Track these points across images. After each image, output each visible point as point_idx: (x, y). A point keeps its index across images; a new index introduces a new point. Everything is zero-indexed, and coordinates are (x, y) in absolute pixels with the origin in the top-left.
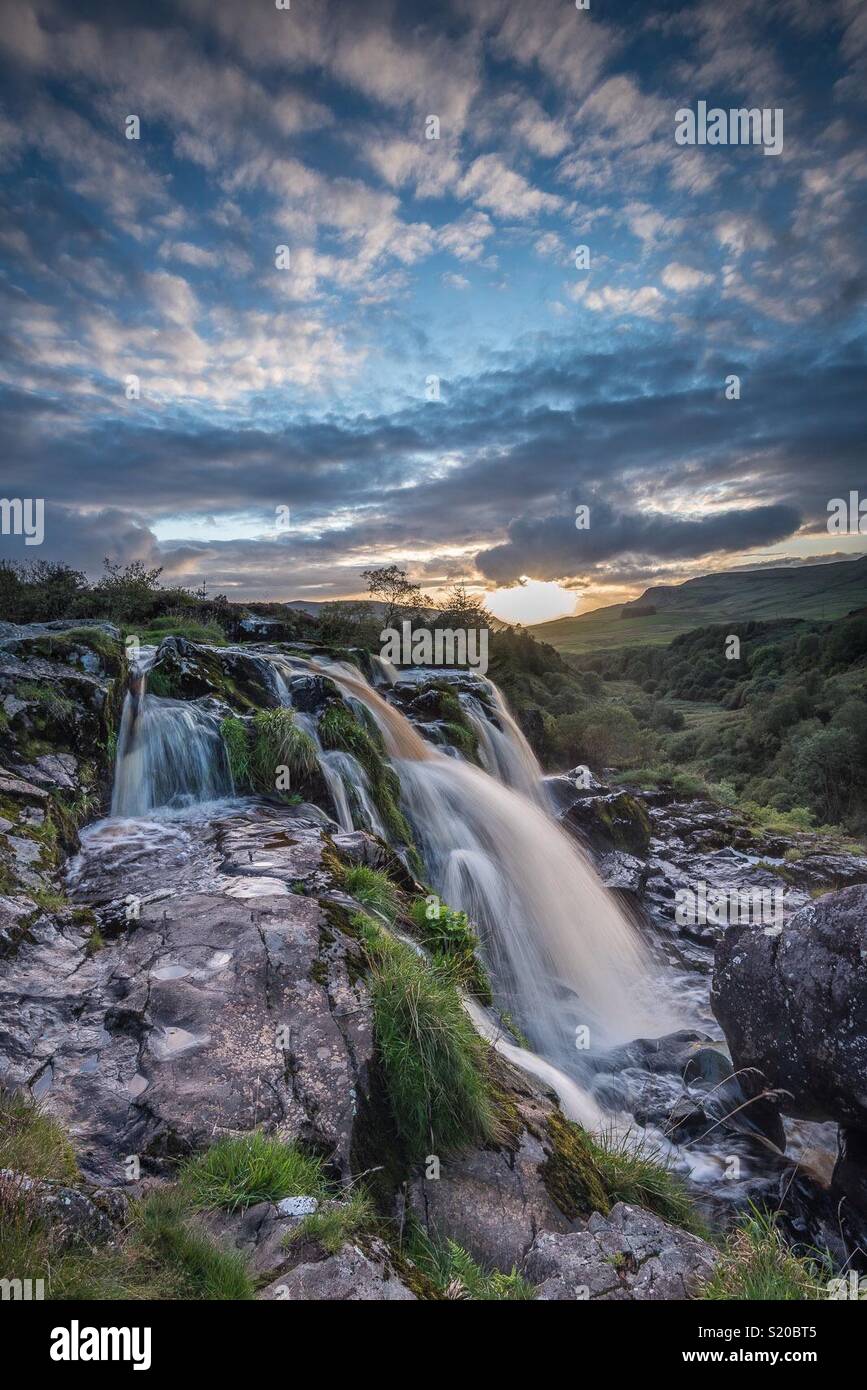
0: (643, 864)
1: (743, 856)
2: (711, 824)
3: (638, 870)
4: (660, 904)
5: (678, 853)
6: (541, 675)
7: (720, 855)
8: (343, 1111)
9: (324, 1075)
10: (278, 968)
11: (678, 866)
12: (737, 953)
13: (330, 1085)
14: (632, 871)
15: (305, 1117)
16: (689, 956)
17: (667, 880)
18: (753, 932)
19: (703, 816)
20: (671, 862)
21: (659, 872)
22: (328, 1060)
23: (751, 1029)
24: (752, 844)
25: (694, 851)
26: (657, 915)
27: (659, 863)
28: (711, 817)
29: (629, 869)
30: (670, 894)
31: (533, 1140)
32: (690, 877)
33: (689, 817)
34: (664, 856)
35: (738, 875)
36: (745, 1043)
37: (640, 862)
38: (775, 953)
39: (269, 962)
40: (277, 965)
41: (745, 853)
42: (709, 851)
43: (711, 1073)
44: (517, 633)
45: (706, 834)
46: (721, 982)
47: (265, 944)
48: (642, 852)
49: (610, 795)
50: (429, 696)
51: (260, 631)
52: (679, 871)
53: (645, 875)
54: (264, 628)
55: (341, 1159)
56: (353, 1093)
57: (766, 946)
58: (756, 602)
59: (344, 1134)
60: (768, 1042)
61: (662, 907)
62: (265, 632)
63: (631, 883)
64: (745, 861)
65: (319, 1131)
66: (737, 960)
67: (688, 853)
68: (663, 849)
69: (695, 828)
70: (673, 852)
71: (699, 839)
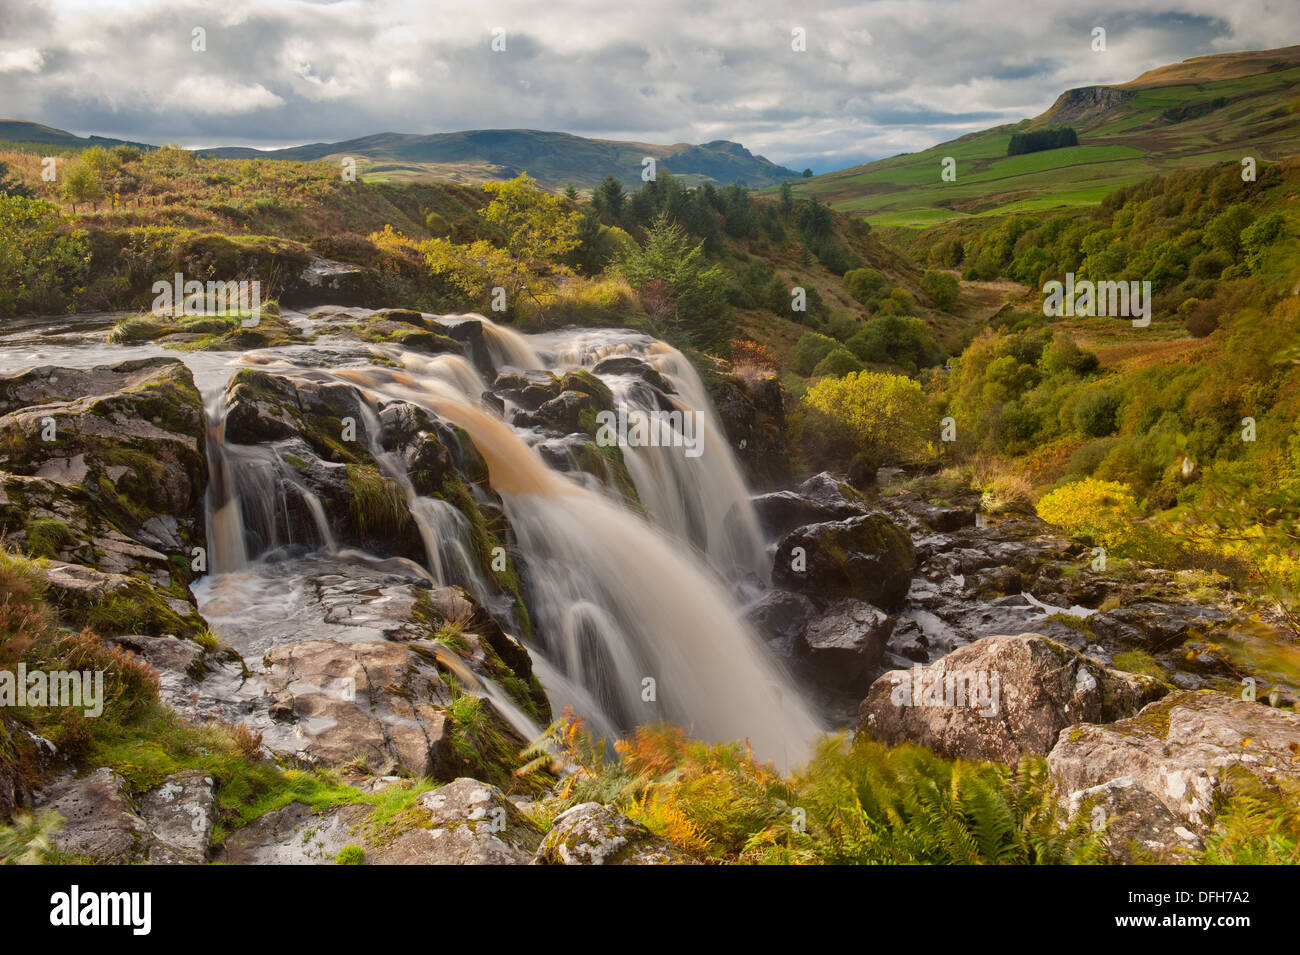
0: (885, 618)
1: (1039, 604)
2: (1011, 559)
3: (874, 626)
5: (950, 601)
7: (1008, 602)
11: (945, 618)
14: (864, 627)
17: (922, 639)
19: (1006, 546)
20: (937, 614)
21: (913, 628)
24: (1057, 588)
25: (973, 598)
27: (920, 615)
28: (1017, 547)
29: (860, 624)
32: (957, 634)
33: (983, 548)
34: (929, 605)
37: (880, 615)
39: (371, 685)
41: (1043, 600)
42: (994, 597)
45: (998, 572)
47: (367, 674)
48: (890, 600)
49: (850, 520)
52: (944, 625)
62: (337, 287)
64: (1042, 610)
67: (963, 600)
68: (930, 595)
69: (986, 564)
70: (946, 598)
71: (983, 580)
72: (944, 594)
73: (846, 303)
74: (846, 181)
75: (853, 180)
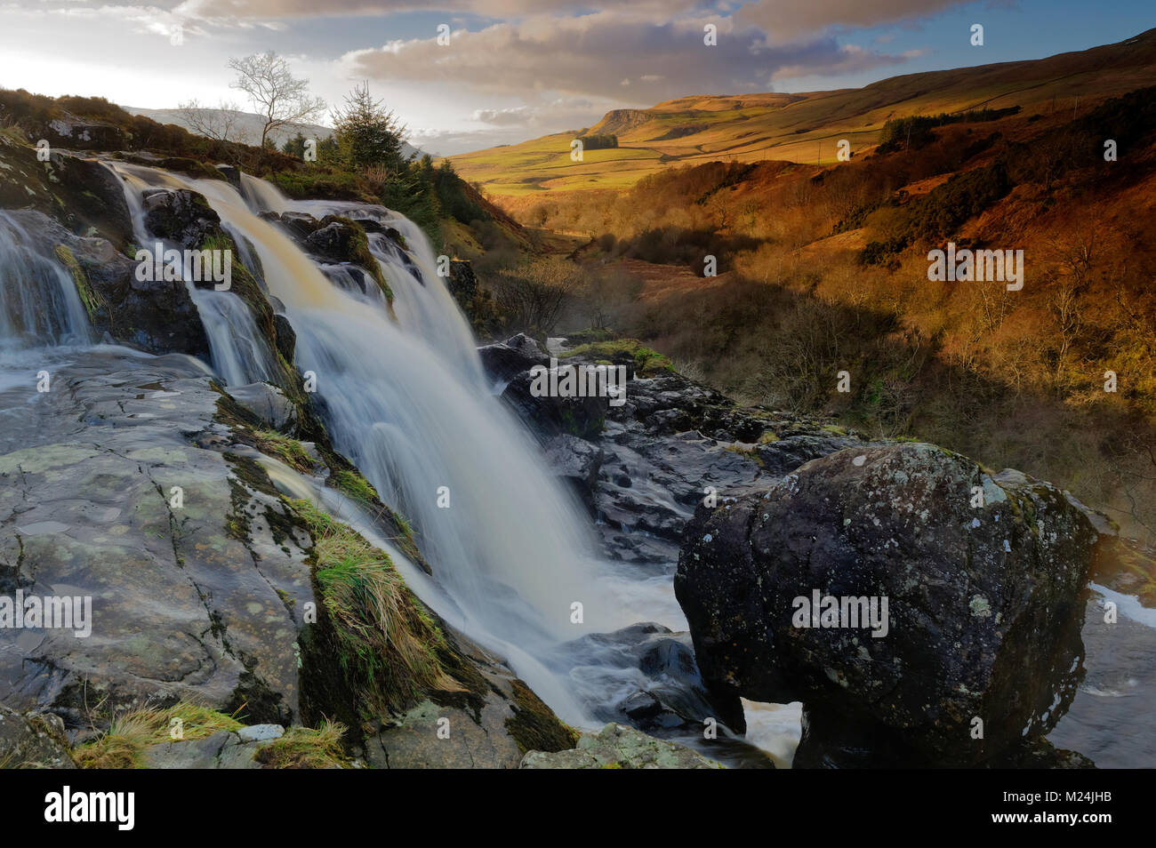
0: (596, 449)
1: (711, 439)
2: (676, 403)
3: (591, 455)
4: (614, 494)
5: (636, 437)
6: (467, 223)
7: (685, 437)
8: (287, 663)
9: (259, 630)
10: (183, 523)
11: (639, 451)
12: (708, 531)
13: (268, 639)
14: (582, 457)
15: (243, 670)
16: (646, 551)
17: (624, 468)
18: (728, 507)
19: (668, 394)
20: (629, 447)
21: (614, 458)
22: (262, 614)
23: (718, 612)
24: (723, 425)
25: (656, 434)
26: (608, 506)
27: (615, 448)
28: (676, 395)
29: (579, 454)
30: (625, 482)
31: (499, 698)
32: (651, 463)
33: (651, 396)
34: (620, 440)
35: (705, 460)
36: (712, 627)
37: (591, 446)
38: (750, 528)
39: (171, 516)
40: (183, 519)
41: (713, 435)
42: (674, 433)
43: (669, 665)
44: (436, 165)
45: (671, 413)
46: (688, 565)
47: (164, 497)
48: (594, 436)
50: (332, 230)
51: (80, 136)
52: (637, 455)
53: (597, 461)
54: (86, 132)
55: (289, 709)
56: (296, 645)
57: (741, 521)
58: (740, 137)
59: (290, 686)
60: (736, 623)
61: (617, 497)
62: (87, 138)
63: (582, 471)
64: (713, 444)
65: (260, 682)
66: (708, 538)
67: (648, 436)
68: (620, 432)
69: (657, 407)
70: (632, 435)
71: (662, 420)
72: (630, 431)
73: (470, 243)
74: (466, 161)
75: (470, 160)
